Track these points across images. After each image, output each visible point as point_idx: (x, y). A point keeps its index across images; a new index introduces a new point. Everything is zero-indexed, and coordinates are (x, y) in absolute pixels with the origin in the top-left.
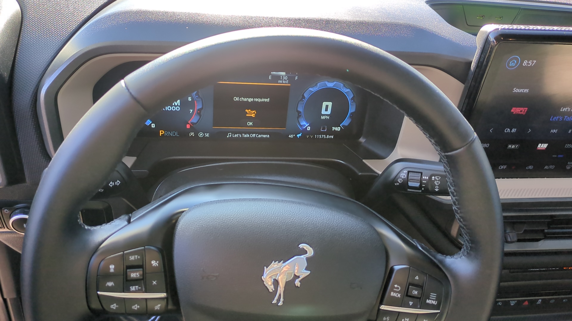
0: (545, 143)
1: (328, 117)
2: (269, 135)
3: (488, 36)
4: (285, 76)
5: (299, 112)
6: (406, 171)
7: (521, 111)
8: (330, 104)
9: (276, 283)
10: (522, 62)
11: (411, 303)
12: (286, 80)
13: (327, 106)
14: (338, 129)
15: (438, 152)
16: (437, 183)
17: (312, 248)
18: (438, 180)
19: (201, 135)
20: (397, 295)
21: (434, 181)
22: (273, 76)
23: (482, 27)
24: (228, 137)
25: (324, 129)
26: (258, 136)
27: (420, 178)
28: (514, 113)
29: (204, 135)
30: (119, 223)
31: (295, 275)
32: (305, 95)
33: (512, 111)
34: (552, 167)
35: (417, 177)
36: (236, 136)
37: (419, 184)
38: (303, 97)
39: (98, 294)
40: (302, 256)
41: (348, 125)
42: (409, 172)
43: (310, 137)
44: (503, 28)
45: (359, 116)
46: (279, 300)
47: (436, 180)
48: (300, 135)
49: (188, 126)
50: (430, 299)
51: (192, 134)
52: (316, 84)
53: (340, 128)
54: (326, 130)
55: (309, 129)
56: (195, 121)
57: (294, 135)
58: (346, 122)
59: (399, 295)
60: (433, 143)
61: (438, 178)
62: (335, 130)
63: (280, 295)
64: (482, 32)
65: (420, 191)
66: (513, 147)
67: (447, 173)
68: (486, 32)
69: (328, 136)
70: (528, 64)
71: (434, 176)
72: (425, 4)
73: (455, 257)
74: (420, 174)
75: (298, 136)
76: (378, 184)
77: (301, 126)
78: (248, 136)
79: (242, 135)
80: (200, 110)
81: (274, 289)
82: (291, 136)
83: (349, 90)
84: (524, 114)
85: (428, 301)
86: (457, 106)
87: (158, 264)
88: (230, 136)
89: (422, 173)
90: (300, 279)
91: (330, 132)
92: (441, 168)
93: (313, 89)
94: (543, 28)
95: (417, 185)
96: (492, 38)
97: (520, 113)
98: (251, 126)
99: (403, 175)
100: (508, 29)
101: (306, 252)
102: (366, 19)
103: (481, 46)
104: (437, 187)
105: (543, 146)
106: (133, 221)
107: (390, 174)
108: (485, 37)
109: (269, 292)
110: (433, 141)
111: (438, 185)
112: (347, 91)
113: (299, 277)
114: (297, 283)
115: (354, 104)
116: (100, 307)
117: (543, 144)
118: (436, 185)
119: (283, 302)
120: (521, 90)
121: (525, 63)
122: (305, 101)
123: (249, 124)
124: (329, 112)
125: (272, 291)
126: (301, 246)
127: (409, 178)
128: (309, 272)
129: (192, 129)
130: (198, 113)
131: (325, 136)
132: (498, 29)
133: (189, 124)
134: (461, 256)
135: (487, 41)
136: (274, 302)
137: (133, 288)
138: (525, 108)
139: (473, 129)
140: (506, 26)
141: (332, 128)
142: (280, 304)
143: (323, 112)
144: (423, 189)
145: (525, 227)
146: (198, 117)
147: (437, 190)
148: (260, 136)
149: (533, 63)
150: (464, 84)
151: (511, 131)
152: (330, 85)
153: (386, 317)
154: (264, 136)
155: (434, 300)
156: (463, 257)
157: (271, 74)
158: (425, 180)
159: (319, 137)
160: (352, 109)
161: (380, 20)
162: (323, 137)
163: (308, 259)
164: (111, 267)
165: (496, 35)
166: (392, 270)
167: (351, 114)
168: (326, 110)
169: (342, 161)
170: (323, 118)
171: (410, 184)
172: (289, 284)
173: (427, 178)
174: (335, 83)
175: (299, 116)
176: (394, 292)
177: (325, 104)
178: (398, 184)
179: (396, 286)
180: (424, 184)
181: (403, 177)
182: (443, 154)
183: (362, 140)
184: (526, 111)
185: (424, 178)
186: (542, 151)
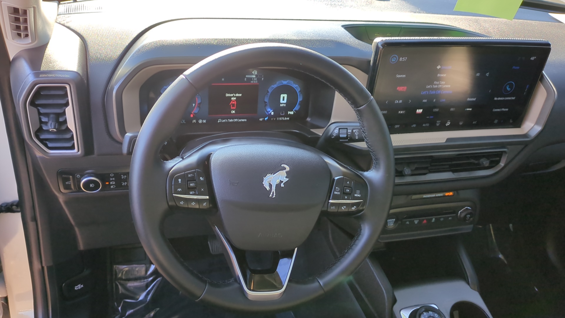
0: (420, 109)
1: (285, 105)
2: (246, 120)
3: (378, 44)
4: (255, 78)
5: (266, 102)
6: (338, 129)
7: (403, 89)
8: (285, 96)
9: (270, 186)
10: (399, 59)
11: (346, 197)
12: (256, 81)
13: (284, 98)
14: (292, 113)
15: (353, 109)
16: (357, 134)
17: (288, 166)
18: (357, 132)
19: (200, 121)
20: (338, 193)
21: (355, 133)
22: (248, 78)
23: (374, 40)
24: (218, 122)
25: (282, 113)
26: (238, 120)
27: (346, 131)
28: (399, 90)
29: (203, 121)
30: (178, 159)
31: (280, 180)
32: (269, 90)
33: (397, 89)
34: (428, 125)
35: (345, 131)
36: (224, 121)
37: (346, 135)
38: (268, 92)
39: (173, 195)
40: (284, 171)
41: (298, 110)
42: (339, 129)
43: (273, 119)
44: (385, 39)
45: (305, 104)
46: (273, 195)
47: (356, 132)
48: (267, 118)
49: (192, 116)
50: (357, 194)
51: (194, 121)
52: (276, 83)
53: (293, 112)
54: (284, 114)
55: (272, 113)
56: (196, 112)
57: (263, 119)
58: (297, 108)
59: (339, 193)
60: (350, 104)
61: (357, 130)
62: (290, 114)
63: (273, 192)
64: (375, 42)
65: (347, 140)
66: (402, 112)
67: (359, 121)
68: (376, 42)
69: (285, 118)
70: (402, 59)
71: (355, 130)
72: (341, 27)
73: (369, 171)
74: (346, 129)
75: (266, 119)
76: (321, 140)
77: (267, 112)
78: (232, 121)
79: (228, 120)
80: (200, 104)
81: (269, 189)
82: (261, 120)
83: (297, 86)
84: (405, 90)
85: (355, 195)
86: (366, 86)
87: (203, 179)
88: (220, 121)
89: (347, 129)
90: (283, 183)
91: (287, 115)
92: (358, 124)
93: (275, 86)
94: (409, 38)
95: (345, 136)
96: (380, 46)
97: (402, 90)
98: (233, 114)
99: (336, 131)
100: (389, 40)
101: (285, 169)
102: (306, 38)
103: (374, 50)
104: (357, 136)
105: (419, 111)
106: (185, 158)
107: (329, 131)
108: (376, 45)
109: (267, 190)
110: (350, 102)
111: (357, 135)
112: (296, 86)
113: (283, 182)
114: (282, 185)
115: (301, 95)
116: (175, 204)
117: (419, 110)
118: (356, 135)
119: (275, 196)
120: (401, 76)
121: (401, 59)
122: (269, 94)
123: (232, 112)
124: (285, 101)
125: (268, 190)
126: (282, 165)
127: (340, 133)
128: (288, 179)
129: (194, 118)
130: (198, 106)
131: (283, 118)
132: (383, 40)
133: (192, 114)
134: (372, 170)
135: (377, 48)
136: (271, 196)
137: (191, 193)
138: (405, 87)
139: (370, 94)
140: (387, 38)
141: (288, 113)
142: (274, 196)
143: (281, 101)
144: (349, 138)
145: (416, 166)
146: (199, 109)
147: (357, 138)
148: (240, 120)
149: (405, 59)
150: (368, 74)
151: (399, 102)
152: (285, 83)
153: (333, 207)
154: (243, 120)
155: (358, 194)
156: (373, 170)
157: (246, 77)
158: (349, 132)
159: (280, 119)
160: (300, 99)
161: (314, 38)
162: (283, 119)
163: (287, 172)
164: (179, 180)
165: (382, 43)
166: (334, 180)
167: (300, 102)
168: (283, 100)
169: (297, 130)
170: (281, 105)
171: (341, 136)
172: (278, 186)
173: (351, 131)
174: (288, 81)
175: (266, 105)
176: (336, 191)
177: (282, 96)
178: (334, 137)
179: (337, 188)
180: (349, 135)
181: (336, 132)
182: (356, 109)
183: (308, 119)
184: (406, 89)
185: (349, 131)
186: (419, 114)
